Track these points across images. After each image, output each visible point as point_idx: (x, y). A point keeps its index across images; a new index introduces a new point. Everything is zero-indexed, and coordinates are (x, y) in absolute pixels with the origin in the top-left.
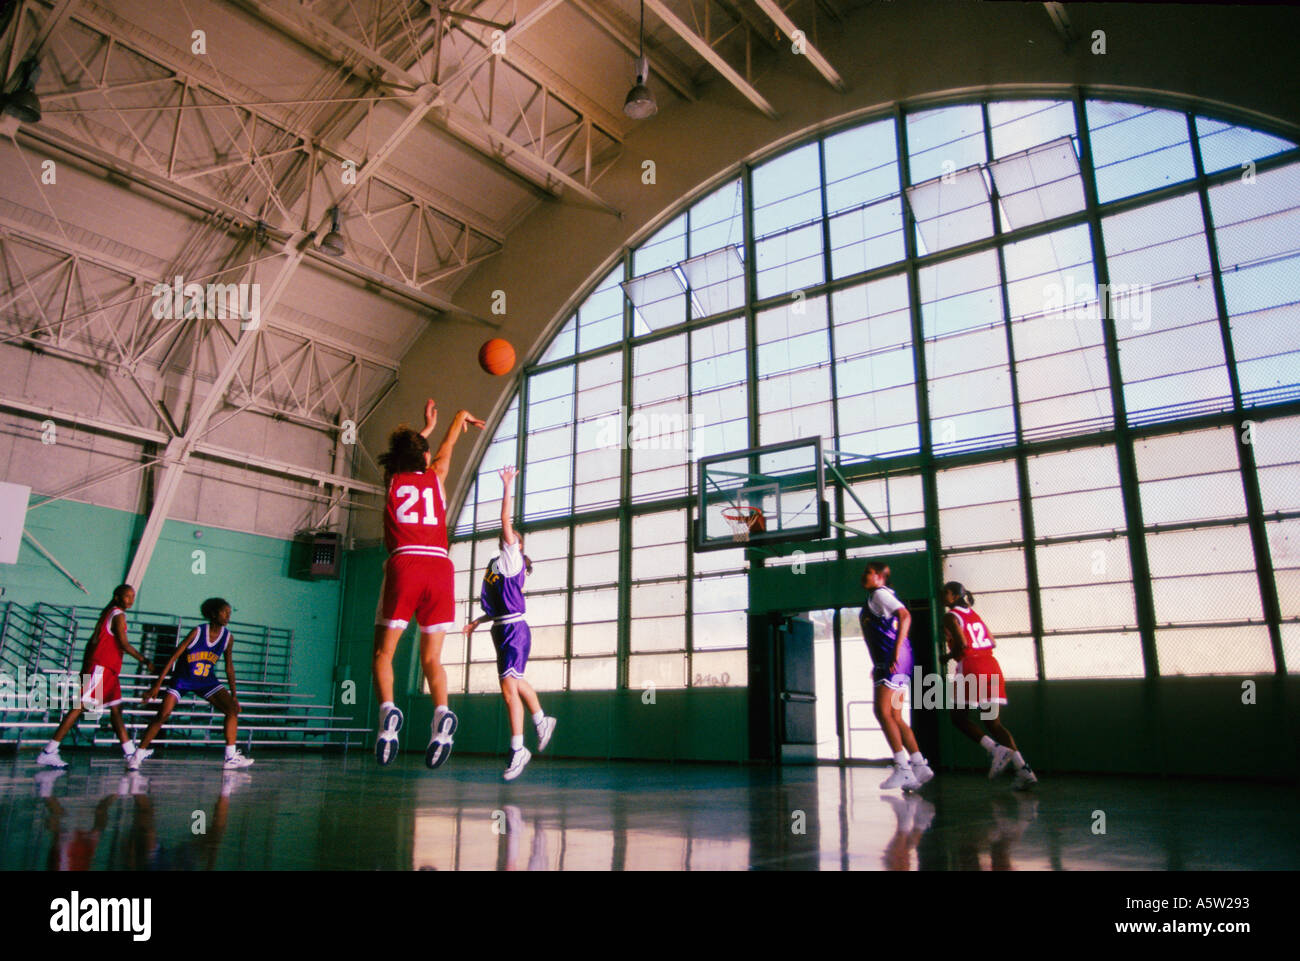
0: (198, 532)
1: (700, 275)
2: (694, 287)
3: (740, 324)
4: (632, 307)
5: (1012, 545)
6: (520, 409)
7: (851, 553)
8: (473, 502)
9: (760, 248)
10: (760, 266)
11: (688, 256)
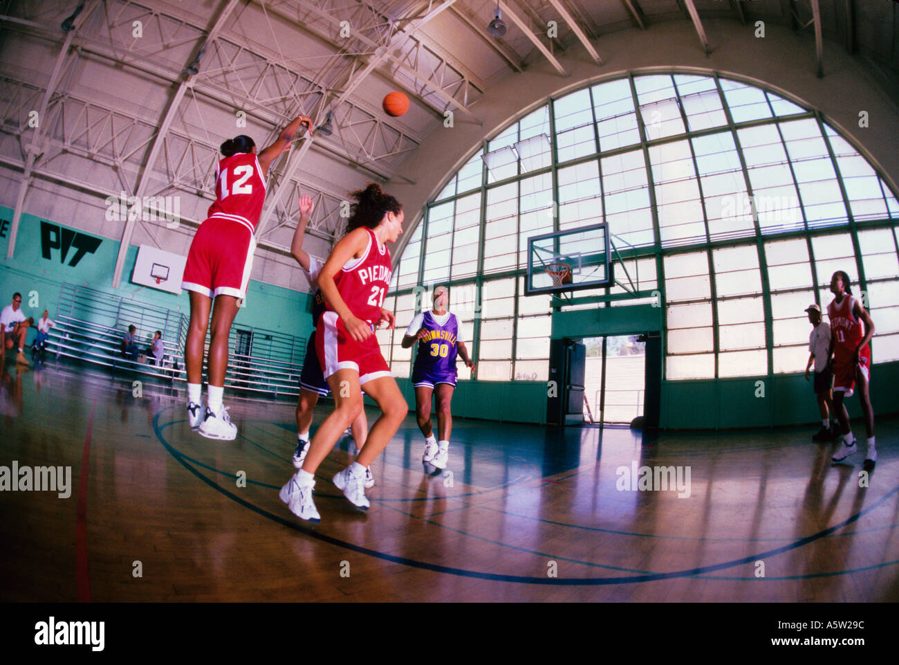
0: (263, 286)
1: (525, 151)
2: (522, 158)
3: (549, 175)
4: (487, 169)
5: (705, 300)
6: (423, 225)
7: (613, 304)
8: (397, 275)
9: (559, 137)
10: (559, 146)
11: (519, 141)
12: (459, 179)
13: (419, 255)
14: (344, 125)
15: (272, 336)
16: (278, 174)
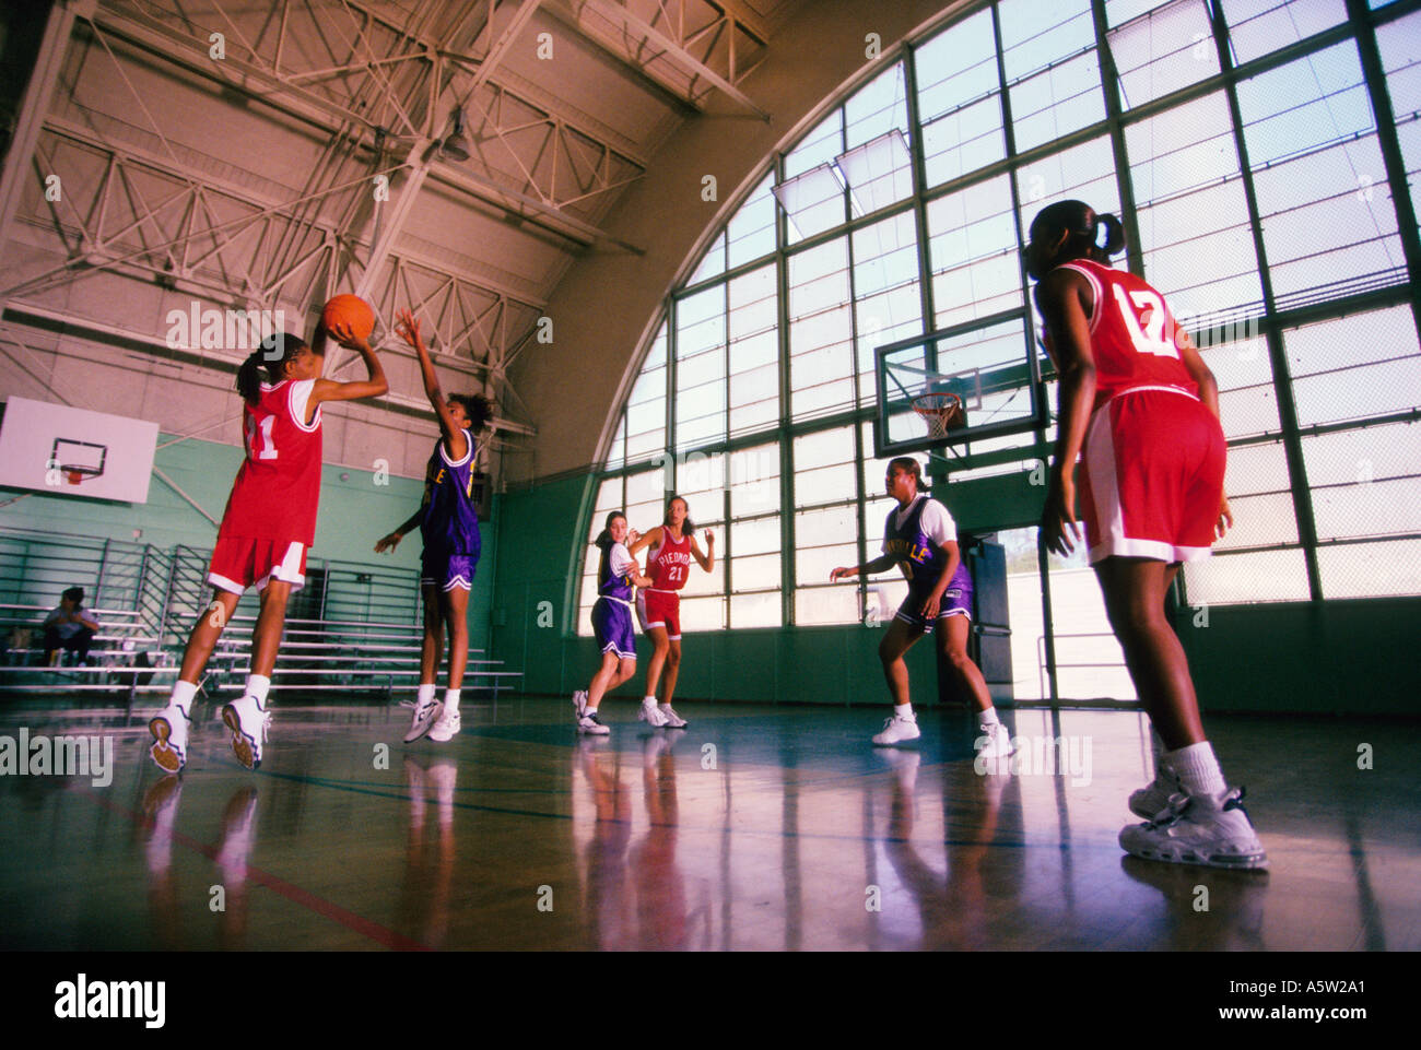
0: (346, 474)
1: (858, 170)
2: (852, 185)
3: (909, 217)
4: (785, 215)
5: (1267, 437)
6: (668, 336)
8: (623, 435)
9: (926, 133)
10: (927, 152)
11: (845, 150)
12: (731, 239)
13: (664, 393)
14: (486, 133)
15: (370, 575)
16: (353, 242)
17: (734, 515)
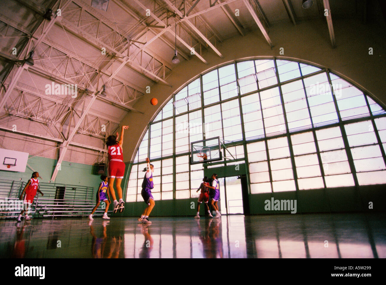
0: (71, 163)
1: (191, 100)
2: (189, 103)
3: (200, 111)
4: (175, 108)
5: (265, 161)
6: (149, 132)
7: (228, 164)
8: (138, 155)
9: (204, 94)
10: (204, 98)
11: (188, 96)
12: (163, 112)
13: (148, 146)
15: (76, 188)
17: (163, 174)
